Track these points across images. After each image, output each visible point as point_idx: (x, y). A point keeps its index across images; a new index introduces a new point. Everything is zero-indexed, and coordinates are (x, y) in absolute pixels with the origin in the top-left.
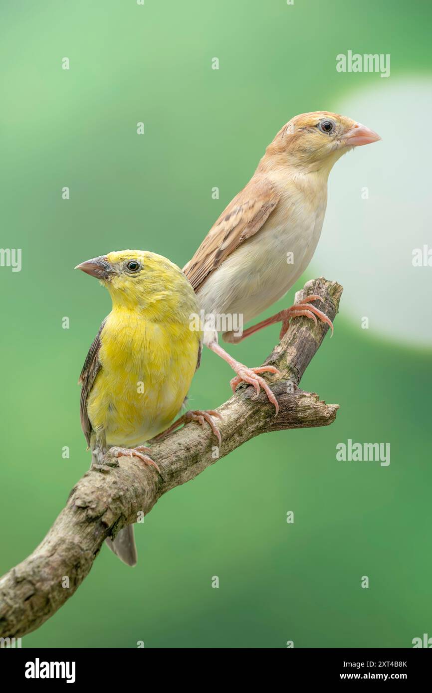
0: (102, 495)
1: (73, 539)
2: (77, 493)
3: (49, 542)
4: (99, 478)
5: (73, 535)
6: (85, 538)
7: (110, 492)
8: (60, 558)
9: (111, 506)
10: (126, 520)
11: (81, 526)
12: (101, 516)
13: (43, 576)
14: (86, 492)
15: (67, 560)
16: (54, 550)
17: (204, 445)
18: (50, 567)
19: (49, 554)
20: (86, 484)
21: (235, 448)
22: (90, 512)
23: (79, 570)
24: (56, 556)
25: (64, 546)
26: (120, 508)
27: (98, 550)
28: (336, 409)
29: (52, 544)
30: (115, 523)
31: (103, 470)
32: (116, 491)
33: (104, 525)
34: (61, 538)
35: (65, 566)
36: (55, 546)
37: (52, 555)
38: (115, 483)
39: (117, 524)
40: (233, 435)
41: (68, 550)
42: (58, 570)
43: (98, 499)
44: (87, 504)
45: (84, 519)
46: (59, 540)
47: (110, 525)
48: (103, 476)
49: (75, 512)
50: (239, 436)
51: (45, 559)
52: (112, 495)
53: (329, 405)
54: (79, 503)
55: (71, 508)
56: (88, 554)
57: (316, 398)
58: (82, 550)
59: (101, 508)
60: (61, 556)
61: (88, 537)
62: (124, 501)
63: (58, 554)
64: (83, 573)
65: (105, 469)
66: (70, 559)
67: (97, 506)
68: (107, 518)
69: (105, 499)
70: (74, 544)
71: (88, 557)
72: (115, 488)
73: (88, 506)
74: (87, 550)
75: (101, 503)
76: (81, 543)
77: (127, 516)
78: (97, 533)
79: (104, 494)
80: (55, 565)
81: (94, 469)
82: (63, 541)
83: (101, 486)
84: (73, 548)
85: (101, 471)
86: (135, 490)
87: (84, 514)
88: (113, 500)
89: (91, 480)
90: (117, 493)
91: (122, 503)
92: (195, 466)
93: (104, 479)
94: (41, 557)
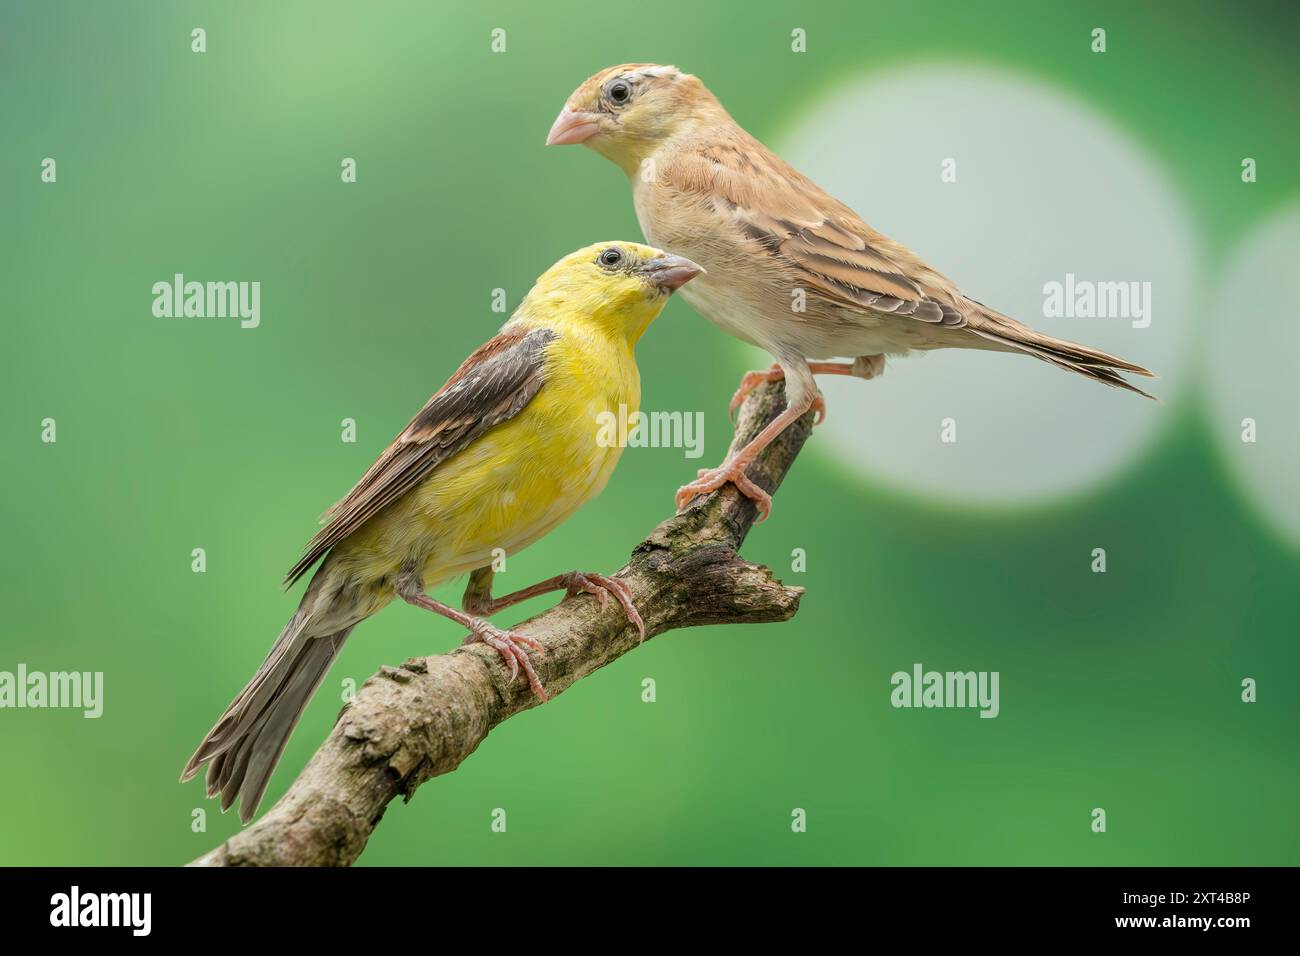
0: (393, 720)
1: (336, 795)
2: (349, 715)
3: (293, 798)
4: (390, 690)
5: (336, 789)
6: (358, 794)
7: (407, 716)
8: (311, 828)
9: (408, 741)
10: (432, 766)
11: (352, 773)
12: (390, 757)
13: (277, 857)
14: (366, 713)
15: (323, 831)
16: (301, 812)
17: (579, 645)
18: (291, 841)
19: (291, 819)
20: (366, 698)
21: (625, 651)
22: (370, 749)
23: (343, 851)
24: (303, 822)
25: (320, 807)
26: (423, 745)
27: (378, 818)
28: (800, 594)
29: (299, 800)
30: (413, 773)
31: (399, 676)
32: (419, 714)
33: (393, 773)
34: (315, 791)
35: (319, 843)
36: (303, 805)
37: (296, 821)
38: (417, 700)
39: (417, 772)
40: (623, 630)
41: (327, 813)
42: (305, 849)
43: (387, 727)
44: (366, 734)
45: (358, 761)
46: (310, 796)
47: (403, 774)
48: (397, 686)
49: (344, 748)
50: (633, 632)
51: (284, 827)
52: (411, 722)
53: (787, 587)
54: (351, 731)
55: (337, 740)
56: (361, 823)
57: (767, 573)
58: (351, 815)
59: (390, 744)
60: (312, 823)
61: (364, 792)
62: (431, 734)
63: (308, 820)
64: (349, 857)
65: (403, 675)
66: (327, 830)
67: (382, 740)
68: (399, 762)
69: (398, 728)
70: (337, 804)
71: (361, 829)
72: (418, 710)
73: (368, 739)
74: (359, 816)
75: (391, 735)
76: (349, 802)
77: (434, 761)
78: (379, 786)
79: (398, 719)
80: (300, 838)
81: (384, 674)
82: (317, 797)
83: (393, 704)
84: (336, 811)
85: (394, 678)
86: (452, 716)
87: (359, 752)
88: (412, 729)
89: (375, 693)
90: (420, 718)
91: (427, 737)
92: (560, 680)
93: (399, 692)
94: (276, 823)
